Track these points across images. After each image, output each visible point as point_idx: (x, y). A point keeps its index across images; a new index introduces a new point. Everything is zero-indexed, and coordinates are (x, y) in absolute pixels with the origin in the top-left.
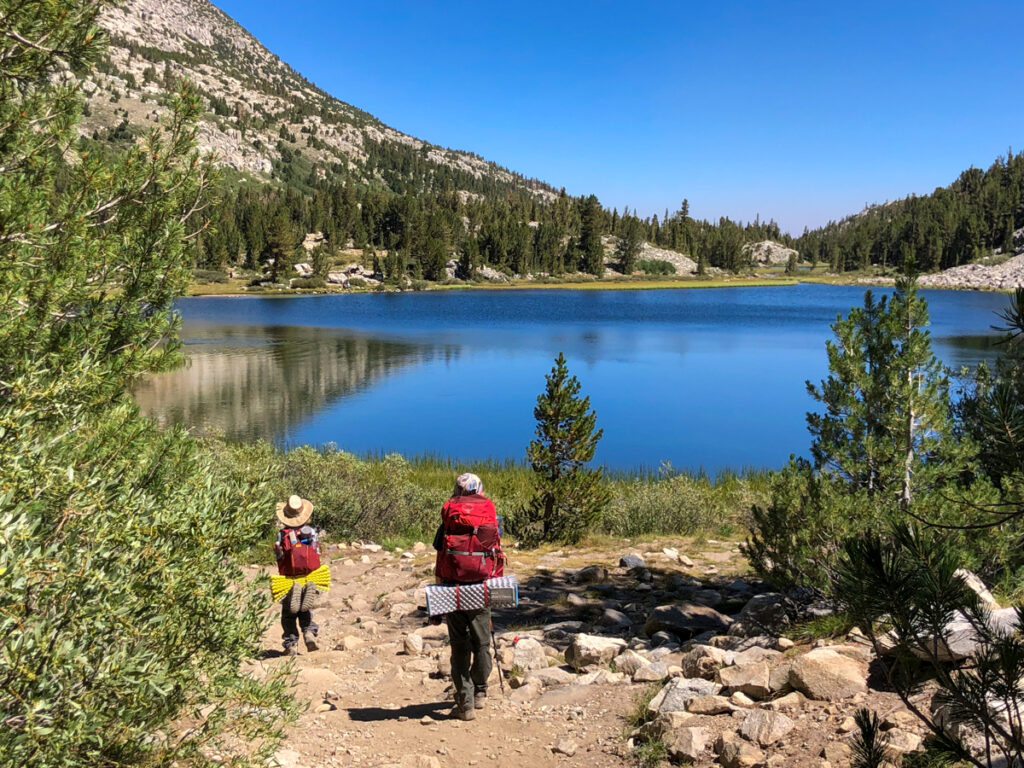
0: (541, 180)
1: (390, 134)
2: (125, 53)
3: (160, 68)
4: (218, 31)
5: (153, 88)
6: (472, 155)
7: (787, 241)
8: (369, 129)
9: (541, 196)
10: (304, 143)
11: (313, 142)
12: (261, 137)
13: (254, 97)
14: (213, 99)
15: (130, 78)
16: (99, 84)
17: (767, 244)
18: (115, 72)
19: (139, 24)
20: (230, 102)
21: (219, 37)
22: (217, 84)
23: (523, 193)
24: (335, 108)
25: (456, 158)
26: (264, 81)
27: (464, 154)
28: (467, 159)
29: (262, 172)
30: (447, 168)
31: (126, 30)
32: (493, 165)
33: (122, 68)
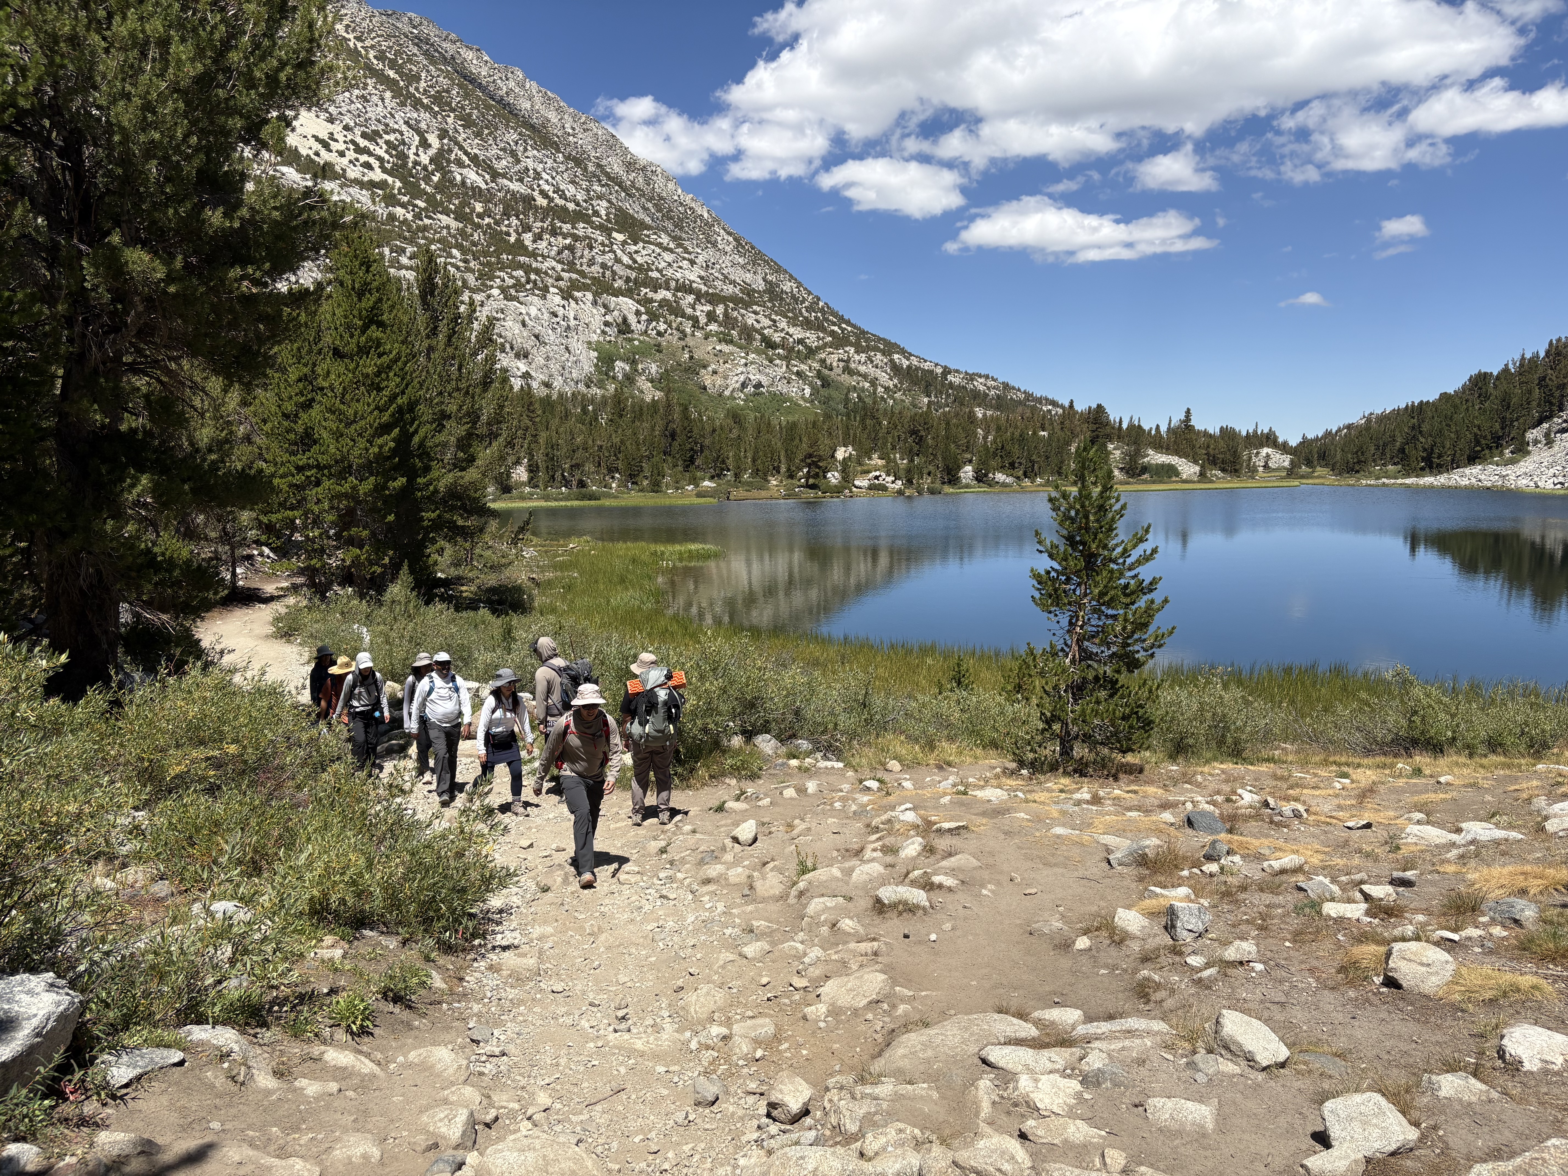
0: (1050, 397)
1: (915, 362)
2: (691, 298)
3: (720, 310)
4: (769, 277)
5: (713, 327)
6: (987, 377)
7: (1284, 448)
8: (896, 356)
9: (1049, 411)
10: (840, 371)
11: (847, 370)
12: (803, 367)
13: (797, 333)
14: (762, 335)
15: (695, 320)
16: (670, 326)
17: (1265, 451)
18: (683, 315)
19: (703, 273)
20: (777, 337)
21: (770, 283)
22: (767, 322)
23: (1034, 408)
24: (867, 340)
25: (972, 380)
26: (806, 318)
27: (980, 376)
28: (982, 380)
29: (803, 397)
30: (964, 388)
31: (692, 278)
32: (1006, 386)
33: (689, 311)
